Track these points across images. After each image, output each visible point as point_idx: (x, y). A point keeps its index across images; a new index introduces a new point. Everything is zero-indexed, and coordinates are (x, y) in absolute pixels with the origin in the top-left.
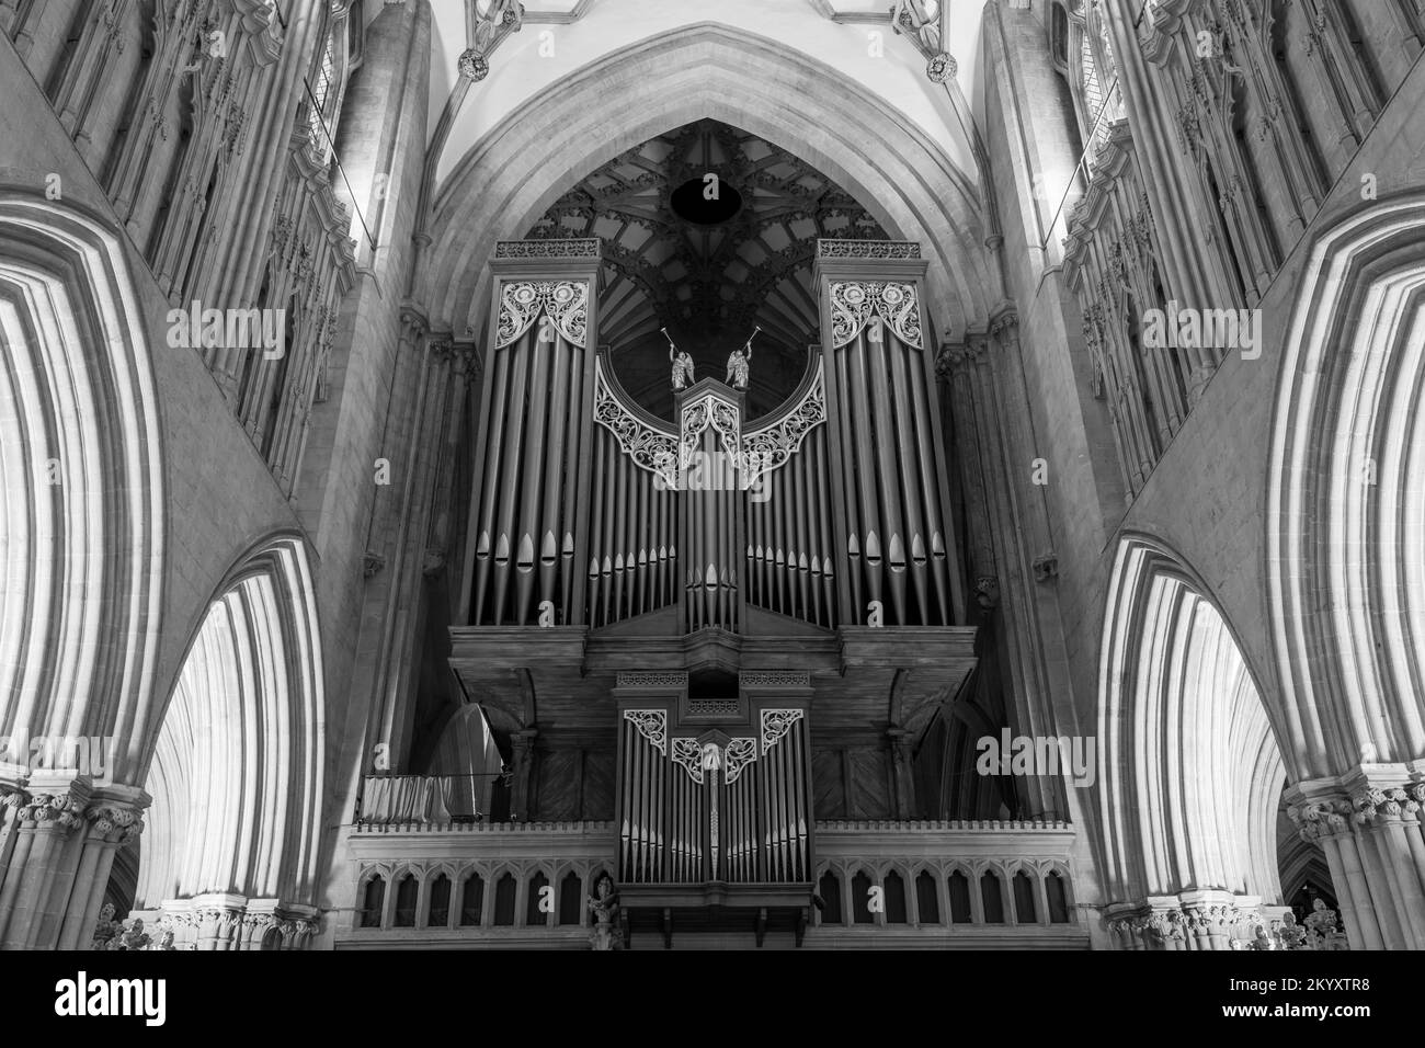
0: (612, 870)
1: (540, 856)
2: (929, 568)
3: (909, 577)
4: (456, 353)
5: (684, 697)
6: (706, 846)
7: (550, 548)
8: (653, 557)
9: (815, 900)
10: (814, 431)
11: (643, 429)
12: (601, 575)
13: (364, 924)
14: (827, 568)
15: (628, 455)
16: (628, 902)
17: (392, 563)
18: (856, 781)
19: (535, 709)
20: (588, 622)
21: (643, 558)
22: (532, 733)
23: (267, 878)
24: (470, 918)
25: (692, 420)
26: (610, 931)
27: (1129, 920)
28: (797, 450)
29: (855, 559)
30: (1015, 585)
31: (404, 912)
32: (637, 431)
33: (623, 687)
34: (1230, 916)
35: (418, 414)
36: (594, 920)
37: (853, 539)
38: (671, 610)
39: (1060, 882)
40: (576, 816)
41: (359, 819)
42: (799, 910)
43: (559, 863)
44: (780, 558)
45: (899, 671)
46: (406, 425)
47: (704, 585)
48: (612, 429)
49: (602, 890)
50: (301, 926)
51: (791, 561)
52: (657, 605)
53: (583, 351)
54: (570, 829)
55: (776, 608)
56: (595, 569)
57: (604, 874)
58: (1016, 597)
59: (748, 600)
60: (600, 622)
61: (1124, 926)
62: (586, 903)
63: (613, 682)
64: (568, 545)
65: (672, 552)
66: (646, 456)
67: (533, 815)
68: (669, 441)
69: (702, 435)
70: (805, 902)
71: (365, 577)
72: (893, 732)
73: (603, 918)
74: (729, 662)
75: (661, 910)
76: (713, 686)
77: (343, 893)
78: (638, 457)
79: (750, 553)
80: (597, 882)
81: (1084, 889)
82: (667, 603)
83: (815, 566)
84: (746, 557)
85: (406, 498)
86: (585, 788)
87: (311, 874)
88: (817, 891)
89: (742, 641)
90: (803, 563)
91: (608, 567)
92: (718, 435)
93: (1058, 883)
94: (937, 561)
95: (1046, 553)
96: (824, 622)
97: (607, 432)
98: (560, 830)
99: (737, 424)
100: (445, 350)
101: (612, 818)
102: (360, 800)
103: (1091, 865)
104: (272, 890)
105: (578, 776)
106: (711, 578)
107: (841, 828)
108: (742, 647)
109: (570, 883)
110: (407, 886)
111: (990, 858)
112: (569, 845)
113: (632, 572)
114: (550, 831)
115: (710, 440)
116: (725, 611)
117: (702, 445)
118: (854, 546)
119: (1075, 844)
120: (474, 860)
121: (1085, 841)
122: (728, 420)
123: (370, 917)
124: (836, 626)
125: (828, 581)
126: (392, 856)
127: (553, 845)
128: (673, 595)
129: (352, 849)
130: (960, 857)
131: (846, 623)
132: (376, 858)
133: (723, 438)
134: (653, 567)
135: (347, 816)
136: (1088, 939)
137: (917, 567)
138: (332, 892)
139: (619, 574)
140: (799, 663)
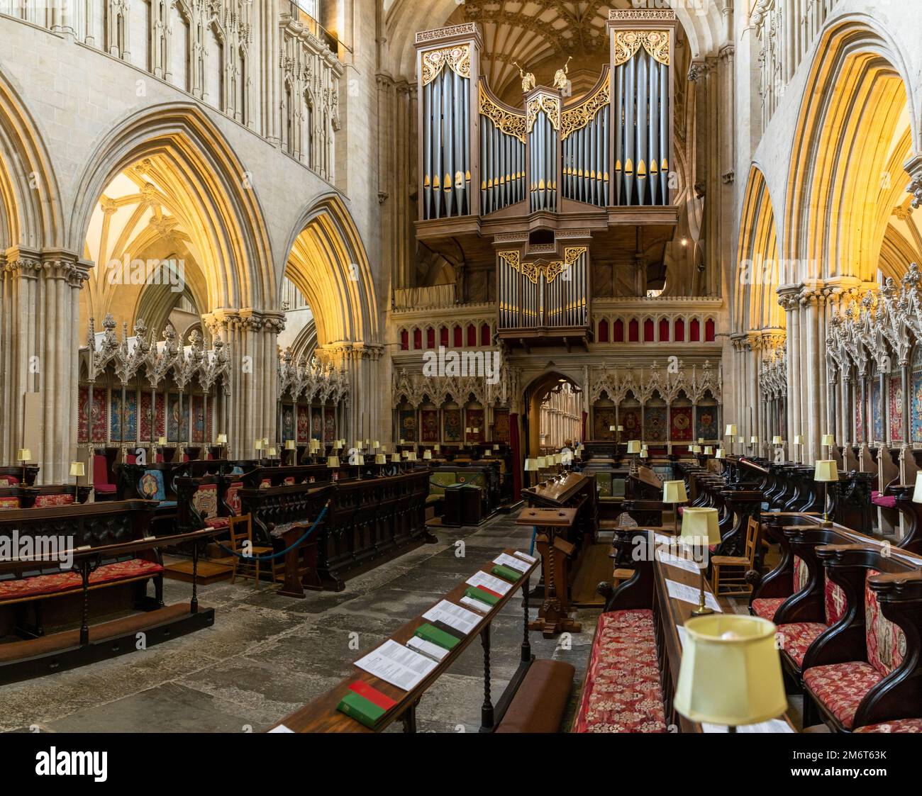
1: (471, 318)
2: (659, 178)
3: (647, 181)
4: (411, 89)
5: (527, 244)
7: (459, 178)
8: (513, 177)
10: (602, 108)
11: (506, 114)
12: (487, 189)
13: (402, 349)
14: (606, 178)
15: (499, 128)
16: (508, 337)
17: (392, 194)
18: (619, 279)
19: (463, 254)
20: (482, 212)
21: (508, 178)
22: (463, 264)
23: (359, 334)
24: (444, 344)
25: (533, 107)
26: (502, 347)
27: (739, 340)
28: (593, 118)
29: (619, 173)
31: (418, 344)
32: (503, 115)
33: (498, 241)
34: (781, 339)
35: (395, 122)
36: (495, 343)
37: (619, 163)
38: (524, 203)
39: (713, 323)
41: (394, 307)
42: (586, 337)
43: (479, 320)
44: (579, 173)
46: (389, 129)
47: (539, 190)
48: (490, 116)
50: (376, 351)
51: (587, 174)
52: (516, 201)
53: (469, 79)
54: (482, 306)
55: (578, 198)
56: (484, 186)
59: (563, 195)
60: (488, 210)
61: (737, 343)
62: (492, 337)
63: (493, 239)
64: (469, 176)
65: (523, 174)
66: (508, 128)
68: (520, 119)
69: (537, 115)
70: (584, 334)
71: (380, 203)
72: (637, 256)
73: (499, 343)
74: (550, 226)
77: (393, 337)
78: (504, 129)
79: (565, 171)
81: (721, 327)
82: (521, 199)
83: (599, 177)
84: (562, 174)
85: (395, 163)
86: (490, 287)
87: (377, 331)
88: (597, 331)
89: (558, 215)
90: (593, 175)
91: (490, 184)
92: (546, 114)
93: (710, 324)
94: (663, 173)
96: (603, 203)
97: (487, 117)
98: (478, 306)
99: (558, 107)
100: (404, 89)
101: (495, 302)
102: (393, 299)
103: (728, 317)
104: (362, 338)
105: (486, 282)
106: (542, 185)
107: (609, 301)
108: (558, 218)
109: (485, 328)
110: (417, 333)
111: (679, 313)
112: (483, 312)
113: (503, 186)
114: (473, 307)
115: (541, 116)
116: (549, 202)
117: (537, 120)
118: (619, 167)
119: (722, 307)
120: (443, 321)
121: (727, 306)
122: (552, 105)
123: (404, 346)
124: (608, 204)
125: (605, 184)
126: (409, 322)
127: (475, 313)
128: (522, 197)
129: (393, 320)
130: (665, 312)
131: (612, 205)
132: (403, 323)
133: (549, 116)
134: (513, 182)
135: (389, 306)
136: (721, 348)
137: (652, 176)
138: (387, 337)
139: (497, 187)
140: (589, 225)
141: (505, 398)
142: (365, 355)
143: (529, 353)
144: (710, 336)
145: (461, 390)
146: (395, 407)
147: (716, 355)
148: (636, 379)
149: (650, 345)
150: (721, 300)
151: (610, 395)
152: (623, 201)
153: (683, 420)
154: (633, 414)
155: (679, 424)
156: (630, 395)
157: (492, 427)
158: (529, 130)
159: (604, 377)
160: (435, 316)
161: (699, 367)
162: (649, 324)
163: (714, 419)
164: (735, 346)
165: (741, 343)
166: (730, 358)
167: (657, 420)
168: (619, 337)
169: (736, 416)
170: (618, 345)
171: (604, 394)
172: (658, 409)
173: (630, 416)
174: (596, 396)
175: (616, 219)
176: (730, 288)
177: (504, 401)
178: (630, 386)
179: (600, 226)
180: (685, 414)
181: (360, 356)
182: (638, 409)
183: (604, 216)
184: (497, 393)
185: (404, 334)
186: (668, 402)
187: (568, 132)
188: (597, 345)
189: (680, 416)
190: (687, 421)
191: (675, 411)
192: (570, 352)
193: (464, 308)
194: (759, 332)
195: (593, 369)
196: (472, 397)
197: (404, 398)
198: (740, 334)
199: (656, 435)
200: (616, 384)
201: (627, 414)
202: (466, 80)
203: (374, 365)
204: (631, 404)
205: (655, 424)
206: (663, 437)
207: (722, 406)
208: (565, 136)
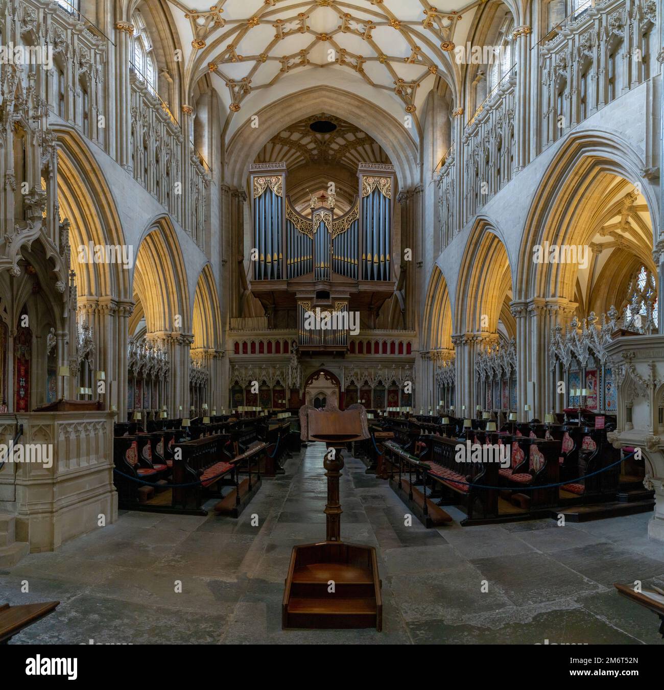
0: (297, 341)
1: (278, 337)
2: (385, 264)
3: (379, 266)
5: (315, 298)
6: (321, 337)
7: (276, 257)
8: (305, 258)
9: (348, 349)
10: (355, 221)
11: (302, 220)
12: (290, 264)
13: (235, 353)
14: (356, 262)
15: (297, 229)
16: (301, 349)
17: (229, 260)
19: (274, 300)
20: (287, 278)
21: (302, 259)
22: (274, 306)
23: (212, 344)
24: (261, 352)
25: (317, 218)
26: (297, 355)
27: (424, 354)
28: (349, 227)
29: (364, 261)
30: (411, 266)
31: (245, 350)
32: (300, 220)
33: (298, 296)
34: (447, 355)
35: (230, 215)
36: (292, 352)
37: (364, 255)
38: (311, 274)
39: (410, 344)
40: (287, 327)
41: (230, 329)
42: (344, 351)
44: (343, 259)
45: (374, 293)
46: (227, 220)
47: (320, 267)
48: (293, 220)
49: (294, 345)
50: (221, 355)
51: (346, 260)
52: (307, 273)
53: (282, 198)
54: (285, 330)
55: (341, 273)
56: (289, 262)
57: (294, 341)
58: (411, 270)
59: (333, 271)
60: (291, 277)
62: (290, 348)
63: (295, 294)
64: (281, 256)
65: (311, 256)
66: (303, 228)
67: (275, 327)
68: (310, 224)
69: (320, 223)
70: (345, 350)
71: (223, 265)
72: (372, 306)
73: (294, 352)
74: (327, 288)
75: (309, 351)
76: (323, 295)
77: (230, 346)
78: (300, 229)
80: (293, 343)
81: (415, 347)
82: (310, 272)
83: (353, 261)
84: (333, 258)
85: (231, 241)
87: (221, 342)
88: (349, 348)
90: (349, 260)
91: (292, 261)
92: (325, 223)
93: (409, 345)
94: (387, 263)
95: (420, 260)
96: (354, 277)
97: (290, 221)
98: (282, 331)
99: (331, 219)
100: (236, 195)
101: (296, 328)
102: (230, 324)
103: (418, 341)
104: (213, 347)
105: (286, 317)
106: (322, 265)
108: (331, 284)
109: (286, 343)
110: (245, 344)
111: (393, 338)
112: (285, 334)
113: (299, 263)
114: (280, 331)
115: (322, 224)
116: (326, 275)
117: (320, 226)
118: (364, 257)
119: (415, 336)
120: (261, 338)
121: (418, 335)
122: (328, 218)
123: (237, 351)
124: (358, 279)
125: (356, 266)
126: (241, 338)
127: (281, 334)
128: (311, 270)
129: (229, 336)
130: (386, 338)
131: (360, 279)
132: (237, 338)
133: (326, 224)
134: (305, 261)
135: (228, 328)
136: (415, 358)
137: (382, 264)
138: (226, 346)
139: (296, 264)
140: (347, 289)
141: (298, 383)
142: (215, 357)
143: (311, 358)
144: (409, 352)
145: (271, 379)
146: (230, 387)
147: (412, 362)
148: (370, 375)
149: (377, 355)
150: (415, 332)
151: (356, 383)
152: (366, 278)
154: (367, 393)
155: (391, 399)
156: (366, 383)
157: (289, 400)
158: (315, 231)
159: (352, 373)
160: (257, 335)
161: (403, 368)
162: (377, 344)
164: (422, 357)
165: (426, 356)
166: (419, 364)
167: (380, 396)
168: (361, 351)
169: (422, 395)
170: (361, 355)
171: (352, 382)
172: (380, 391)
174: (348, 383)
175: (363, 287)
176: (420, 326)
177: (298, 385)
178: (366, 378)
179: (354, 290)
180: (395, 393)
181: (212, 357)
182: (370, 391)
183: (357, 285)
184: (294, 380)
185: (237, 345)
186: (387, 387)
187: (336, 235)
188: (349, 355)
189: (392, 395)
190: (396, 397)
191: (390, 392)
192: (334, 358)
193: (275, 331)
194: (436, 351)
195: (346, 368)
196: (278, 382)
197: (237, 383)
198: (425, 351)
199: (379, 405)
200: (359, 377)
201: (364, 393)
202: (279, 198)
203: (219, 362)
204: (366, 388)
205: (379, 399)
206: (383, 406)
207: (415, 389)
208: (334, 237)
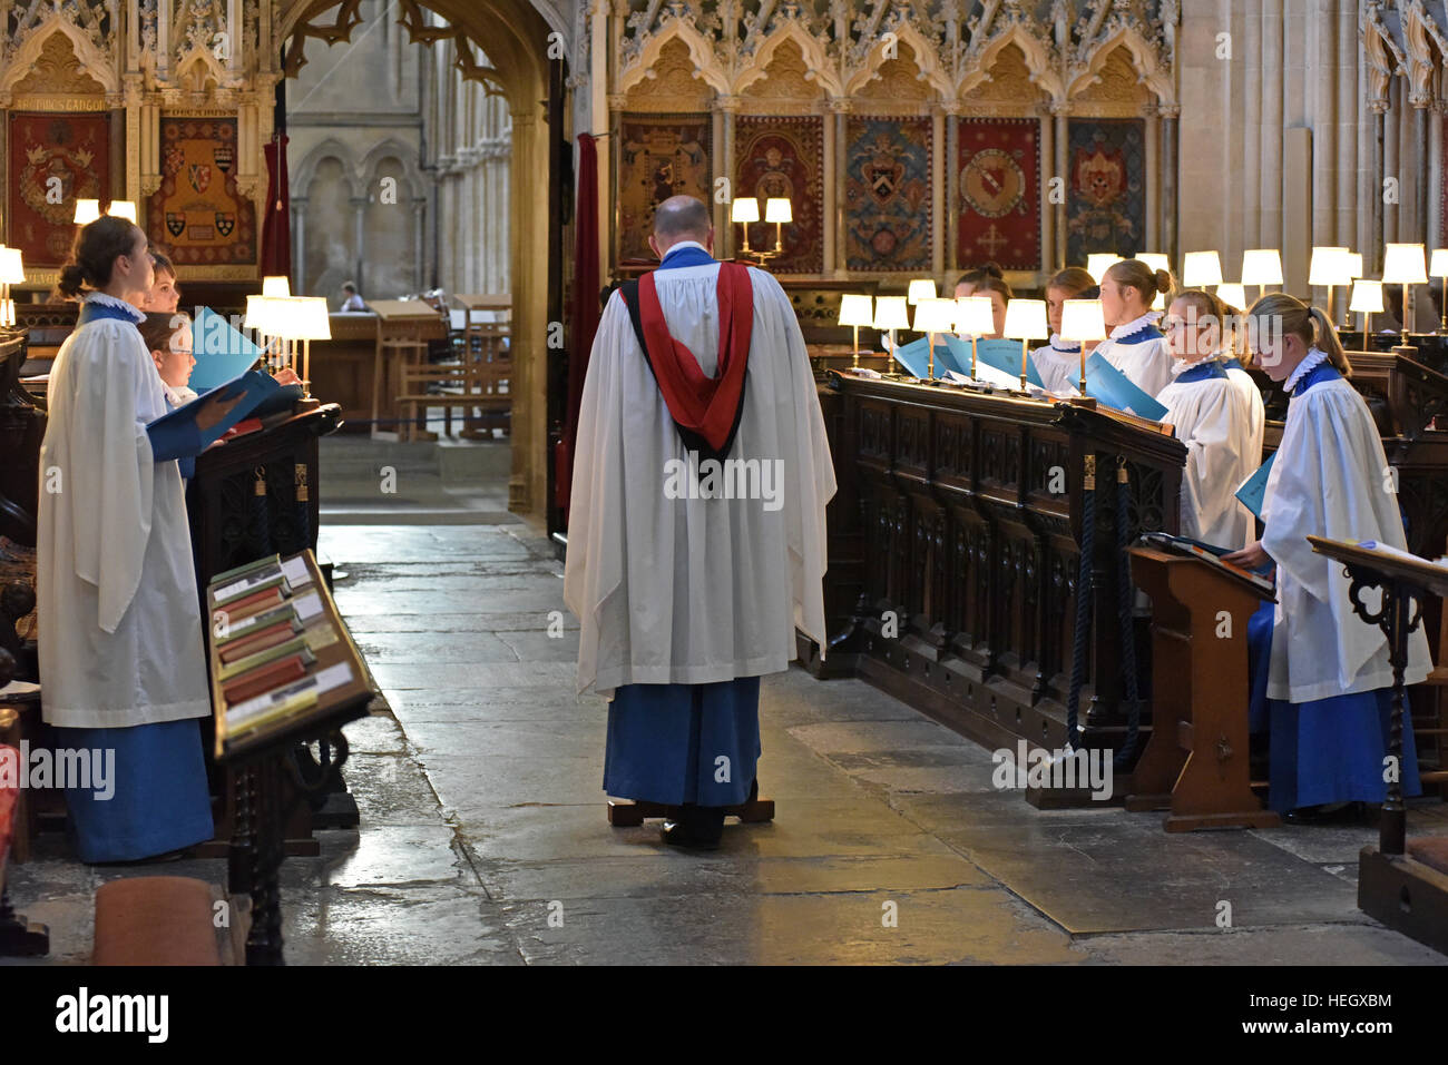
141: (230, 68)
151: (702, 63)
153: (999, 175)
154: (784, 147)
155: (984, 196)
156: (786, 61)
163: (1132, 174)
167: (891, 174)
169: (1238, 163)
171: (674, 59)
172: (893, 126)
173: (773, 157)
174: (640, 64)
177: (225, 84)
178: (788, 25)
180: (1008, 148)
182: (810, 128)
186: (947, 98)
189: (990, 158)
190: (1017, 182)
191: (973, 135)
196: (58, 55)
199: (884, 242)
200: (728, 13)
201: (761, 148)
204: (783, 103)
205: (883, 192)
206: (911, 250)
207: (1176, 121)
